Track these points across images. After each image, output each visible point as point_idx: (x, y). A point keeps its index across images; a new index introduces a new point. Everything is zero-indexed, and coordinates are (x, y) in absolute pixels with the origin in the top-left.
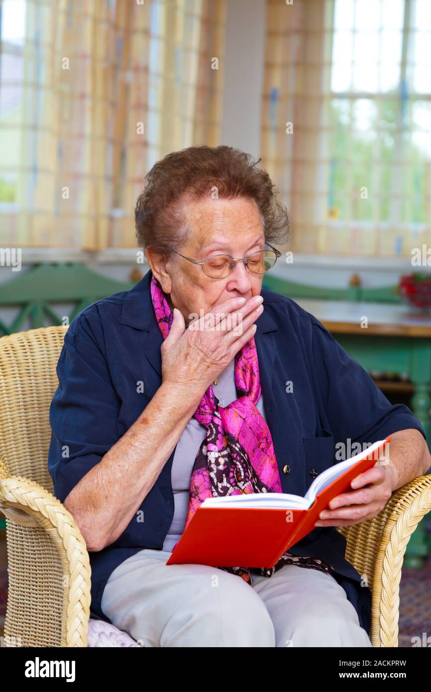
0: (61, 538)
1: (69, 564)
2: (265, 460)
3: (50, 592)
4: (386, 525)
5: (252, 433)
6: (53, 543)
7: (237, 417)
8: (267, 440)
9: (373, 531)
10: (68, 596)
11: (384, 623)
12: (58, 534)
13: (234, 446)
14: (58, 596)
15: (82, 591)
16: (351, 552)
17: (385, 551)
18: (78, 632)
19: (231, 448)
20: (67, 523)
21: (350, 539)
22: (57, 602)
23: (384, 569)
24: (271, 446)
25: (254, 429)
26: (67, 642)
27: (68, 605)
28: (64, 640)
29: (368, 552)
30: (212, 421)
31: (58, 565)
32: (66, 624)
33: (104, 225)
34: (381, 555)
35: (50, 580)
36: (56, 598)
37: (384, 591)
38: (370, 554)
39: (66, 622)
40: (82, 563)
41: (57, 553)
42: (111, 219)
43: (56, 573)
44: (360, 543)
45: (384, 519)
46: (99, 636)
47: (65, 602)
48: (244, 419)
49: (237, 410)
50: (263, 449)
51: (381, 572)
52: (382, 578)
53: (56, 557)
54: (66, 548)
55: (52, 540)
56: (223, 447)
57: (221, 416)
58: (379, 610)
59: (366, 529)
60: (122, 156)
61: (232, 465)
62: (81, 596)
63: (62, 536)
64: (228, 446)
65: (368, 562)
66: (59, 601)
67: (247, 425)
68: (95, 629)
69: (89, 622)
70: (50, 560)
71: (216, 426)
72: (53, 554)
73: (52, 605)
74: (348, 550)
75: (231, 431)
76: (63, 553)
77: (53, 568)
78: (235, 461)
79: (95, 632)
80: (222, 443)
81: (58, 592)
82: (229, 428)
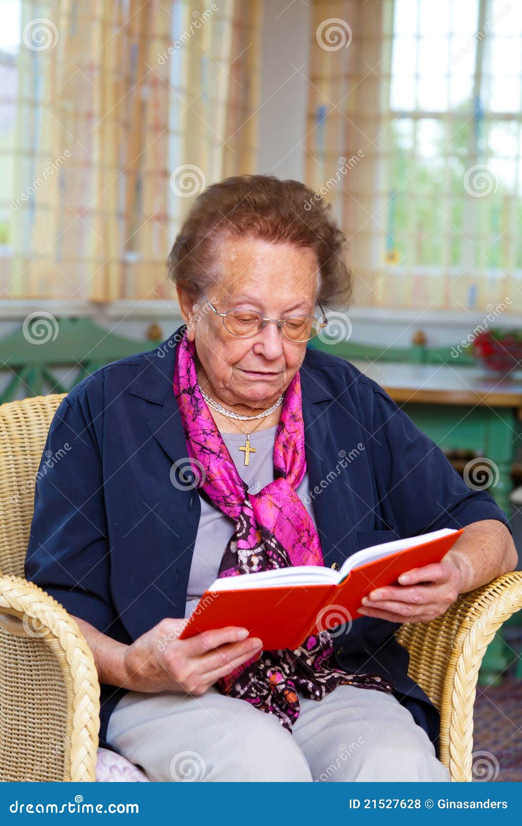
0: (63, 650)
1: (73, 682)
2: (308, 558)
3: (50, 716)
4: (457, 634)
5: (291, 525)
6: (55, 656)
7: (271, 506)
8: (309, 532)
9: (442, 642)
10: (72, 721)
11: (454, 752)
12: (60, 645)
13: (269, 542)
14: (60, 721)
15: (90, 714)
16: (415, 666)
17: (456, 665)
18: (84, 764)
19: (266, 545)
20: (70, 632)
21: (413, 651)
22: (58, 728)
23: (454, 688)
24: (315, 539)
25: (292, 521)
26: (70, 777)
27: (72, 732)
28: (68, 774)
29: (435, 666)
30: (242, 513)
31: (60, 683)
32: (69, 754)
33: (115, 272)
34: (451, 670)
35: (49, 701)
36: (58, 723)
37: (455, 713)
38: (437, 669)
39: (70, 752)
40: (89, 681)
41: (59, 669)
42: (124, 265)
43: (57, 693)
44: (426, 656)
45: (455, 627)
46: (110, 769)
47: (69, 728)
48: (280, 509)
49: (271, 498)
50: (304, 544)
51: (451, 691)
52: (452, 698)
53: (57, 673)
54: (70, 663)
55: (52, 653)
56: (257, 543)
57: (252, 506)
58: (448, 737)
59: (433, 639)
60: (137, 188)
61: (268, 565)
62: (88, 721)
63: (65, 649)
64: (262, 542)
65: (436, 679)
66: (61, 726)
67: (283, 516)
68: (105, 762)
69: (98, 753)
70: (49, 677)
71: (247, 518)
72: (54, 670)
73: (52, 731)
74: (412, 664)
75: (265, 524)
76: (66, 669)
77: (53, 687)
78: (271, 560)
79: (106, 766)
80: (254, 538)
81: (60, 716)
82: (262, 520)
